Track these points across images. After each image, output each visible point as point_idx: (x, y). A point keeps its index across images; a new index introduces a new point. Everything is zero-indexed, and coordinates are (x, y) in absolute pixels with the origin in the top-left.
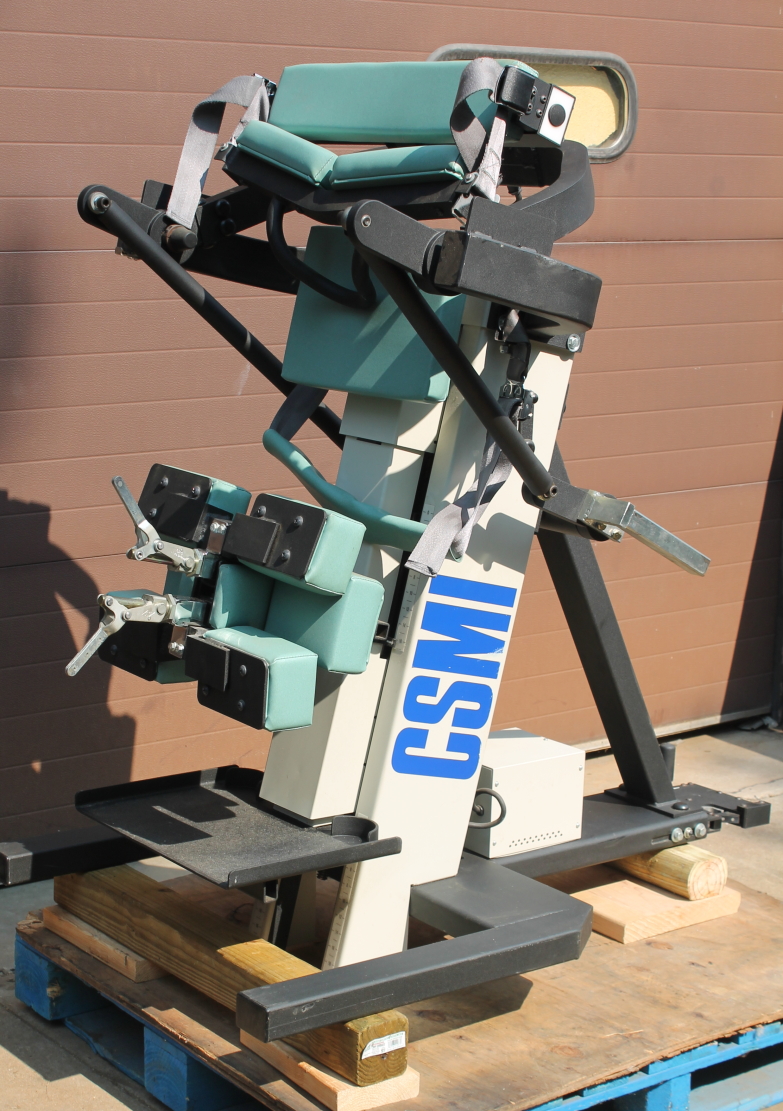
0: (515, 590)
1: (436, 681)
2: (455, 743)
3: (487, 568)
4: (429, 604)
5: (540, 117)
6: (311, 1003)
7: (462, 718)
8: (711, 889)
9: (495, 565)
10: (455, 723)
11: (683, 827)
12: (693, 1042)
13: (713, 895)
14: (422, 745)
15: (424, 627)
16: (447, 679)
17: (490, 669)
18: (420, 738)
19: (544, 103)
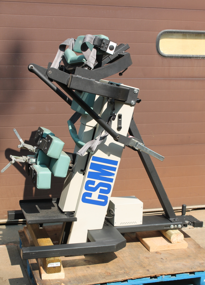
0: (117, 162)
1: (95, 182)
2: (100, 197)
3: (109, 155)
4: (91, 163)
5: (107, 48)
6: (35, 252)
7: (102, 191)
8: (179, 241)
9: (111, 155)
10: (100, 192)
11: (174, 225)
12: (141, 276)
13: (179, 243)
14: (91, 197)
15: (90, 168)
16: (97, 182)
17: (111, 180)
18: (90, 195)
19: (108, 45)
